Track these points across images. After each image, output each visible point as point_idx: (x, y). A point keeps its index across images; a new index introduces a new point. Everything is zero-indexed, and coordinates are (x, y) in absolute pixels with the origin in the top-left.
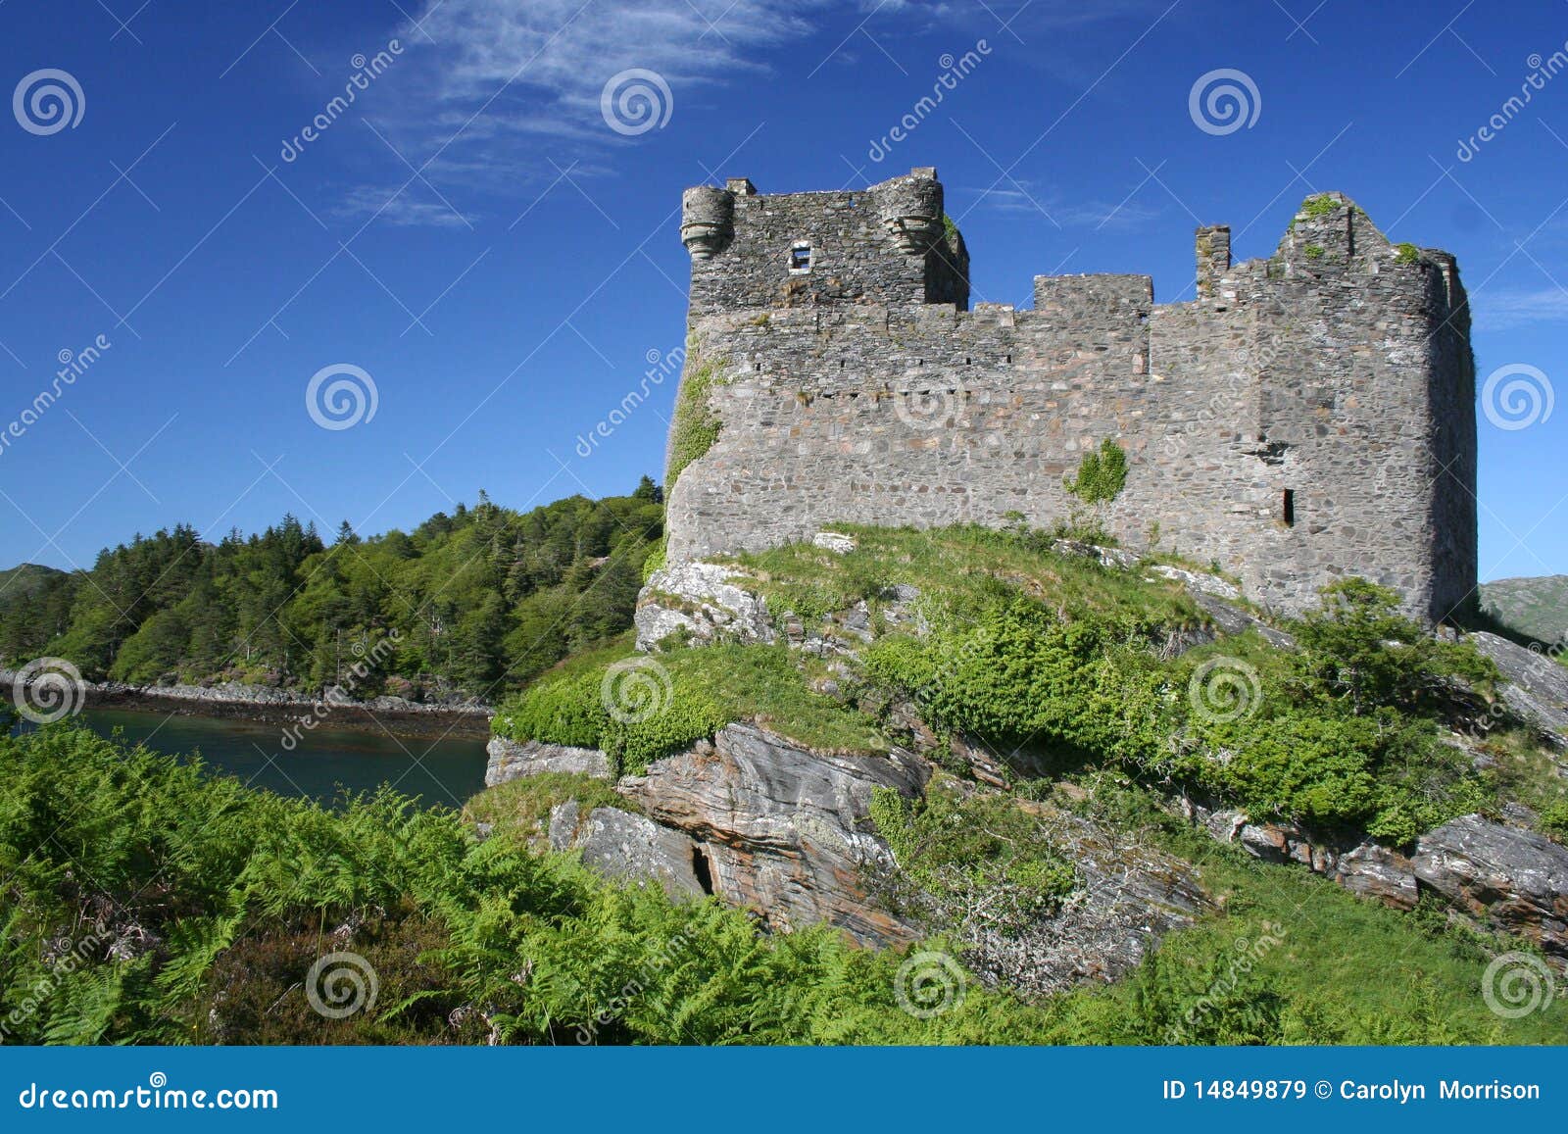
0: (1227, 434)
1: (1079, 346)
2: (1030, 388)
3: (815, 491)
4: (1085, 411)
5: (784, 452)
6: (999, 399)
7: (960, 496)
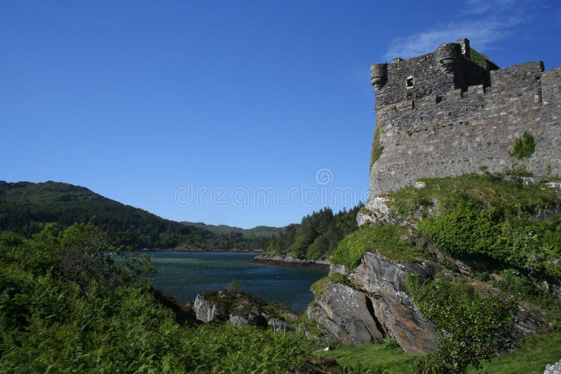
1: (510, 96)
2: (491, 116)
3: (415, 167)
4: (515, 122)
5: (404, 154)
6: (480, 123)
7: (467, 163)
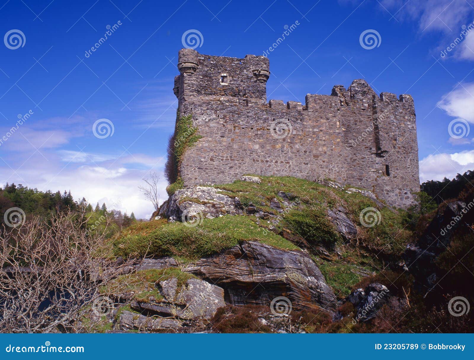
1: (321, 118)
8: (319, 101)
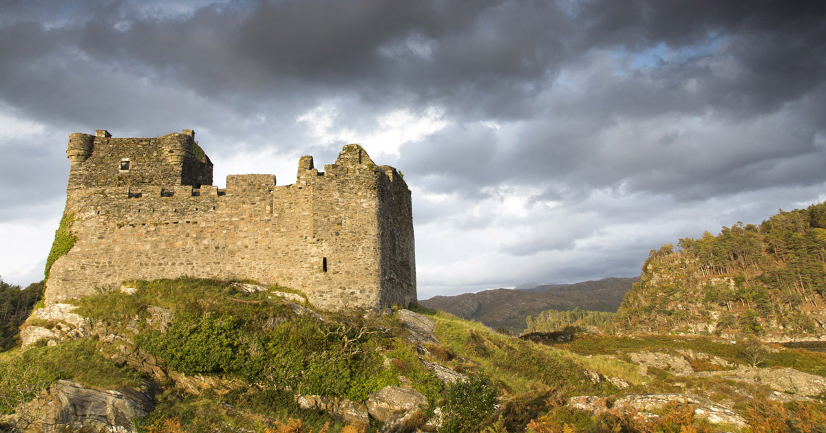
0: (302, 237)
1: (244, 203)
2: (223, 220)
3: (122, 267)
4: (246, 229)
5: (108, 250)
6: (209, 225)
7: (190, 267)
8: (242, 183)
